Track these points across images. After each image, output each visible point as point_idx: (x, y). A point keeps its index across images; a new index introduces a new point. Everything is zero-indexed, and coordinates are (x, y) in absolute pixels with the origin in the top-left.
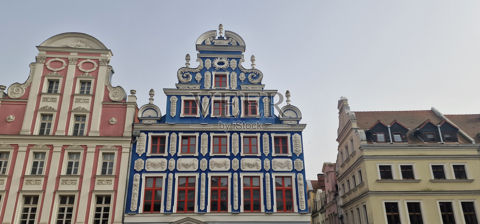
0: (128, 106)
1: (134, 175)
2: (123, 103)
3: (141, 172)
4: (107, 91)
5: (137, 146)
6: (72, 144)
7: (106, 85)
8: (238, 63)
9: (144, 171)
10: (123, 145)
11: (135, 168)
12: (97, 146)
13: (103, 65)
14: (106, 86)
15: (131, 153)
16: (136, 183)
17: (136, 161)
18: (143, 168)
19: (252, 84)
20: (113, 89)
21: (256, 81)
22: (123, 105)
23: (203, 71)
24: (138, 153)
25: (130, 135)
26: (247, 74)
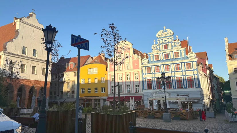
2: (137, 59)
6: (127, 72)
8: (171, 40)
10: (139, 71)
12: (133, 72)
18: (146, 77)
23: (160, 45)
24: (144, 73)
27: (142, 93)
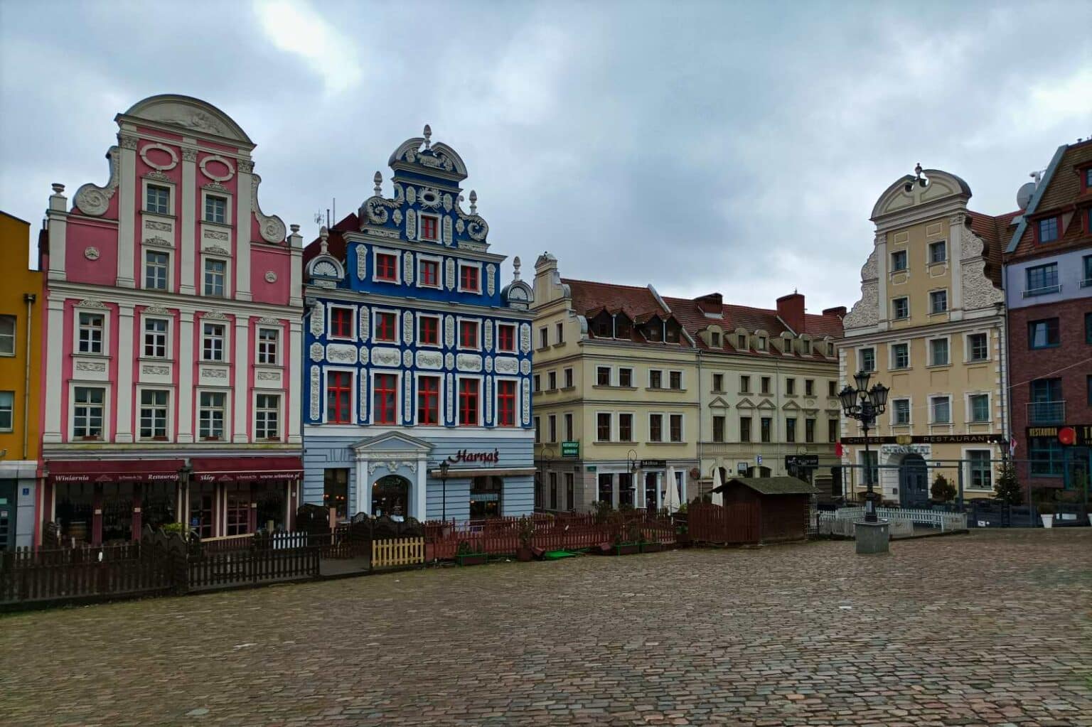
0: (292, 253)
1: (312, 368)
3: (320, 364)
4: (255, 224)
5: (311, 323)
6: (208, 311)
7: (253, 211)
8: (454, 203)
9: (324, 362)
10: (292, 319)
11: (311, 357)
13: (244, 170)
14: (253, 214)
15: (304, 333)
16: (315, 379)
17: (312, 347)
18: (323, 357)
19: (473, 240)
20: (265, 220)
21: (479, 236)
22: (285, 250)
23: (404, 207)
25: (301, 303)
26: (466, 222)
27: (300, 440)
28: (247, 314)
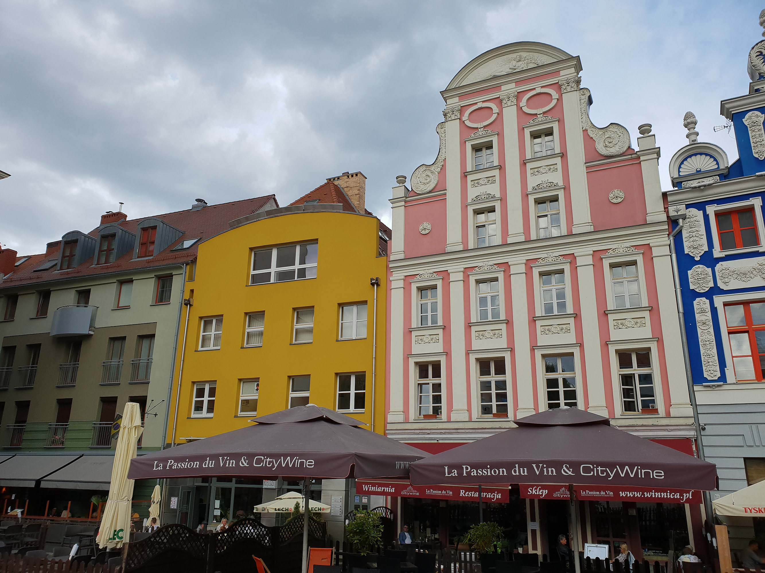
0: (642, 158)
1: (695, 303)
2: (630, 156)
3: (710, 294)
4: (588, 140)
5: (684, 240)
6: (543, 256)
7: (584, 129)
9: (716, 290)
10: (652, 242)
11: (692, 287)
12: (594, 251)
13: (569, 90)
14: (585, 131)
15: (674, 256)
16: (703, 318)
17: (690, 272)
18: (711, 285)
20: (601, 133)
22: (632, 159)
24: (692, 255)
25: (664, 218)
27: (689, 411)
28: (590, 249)
